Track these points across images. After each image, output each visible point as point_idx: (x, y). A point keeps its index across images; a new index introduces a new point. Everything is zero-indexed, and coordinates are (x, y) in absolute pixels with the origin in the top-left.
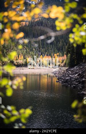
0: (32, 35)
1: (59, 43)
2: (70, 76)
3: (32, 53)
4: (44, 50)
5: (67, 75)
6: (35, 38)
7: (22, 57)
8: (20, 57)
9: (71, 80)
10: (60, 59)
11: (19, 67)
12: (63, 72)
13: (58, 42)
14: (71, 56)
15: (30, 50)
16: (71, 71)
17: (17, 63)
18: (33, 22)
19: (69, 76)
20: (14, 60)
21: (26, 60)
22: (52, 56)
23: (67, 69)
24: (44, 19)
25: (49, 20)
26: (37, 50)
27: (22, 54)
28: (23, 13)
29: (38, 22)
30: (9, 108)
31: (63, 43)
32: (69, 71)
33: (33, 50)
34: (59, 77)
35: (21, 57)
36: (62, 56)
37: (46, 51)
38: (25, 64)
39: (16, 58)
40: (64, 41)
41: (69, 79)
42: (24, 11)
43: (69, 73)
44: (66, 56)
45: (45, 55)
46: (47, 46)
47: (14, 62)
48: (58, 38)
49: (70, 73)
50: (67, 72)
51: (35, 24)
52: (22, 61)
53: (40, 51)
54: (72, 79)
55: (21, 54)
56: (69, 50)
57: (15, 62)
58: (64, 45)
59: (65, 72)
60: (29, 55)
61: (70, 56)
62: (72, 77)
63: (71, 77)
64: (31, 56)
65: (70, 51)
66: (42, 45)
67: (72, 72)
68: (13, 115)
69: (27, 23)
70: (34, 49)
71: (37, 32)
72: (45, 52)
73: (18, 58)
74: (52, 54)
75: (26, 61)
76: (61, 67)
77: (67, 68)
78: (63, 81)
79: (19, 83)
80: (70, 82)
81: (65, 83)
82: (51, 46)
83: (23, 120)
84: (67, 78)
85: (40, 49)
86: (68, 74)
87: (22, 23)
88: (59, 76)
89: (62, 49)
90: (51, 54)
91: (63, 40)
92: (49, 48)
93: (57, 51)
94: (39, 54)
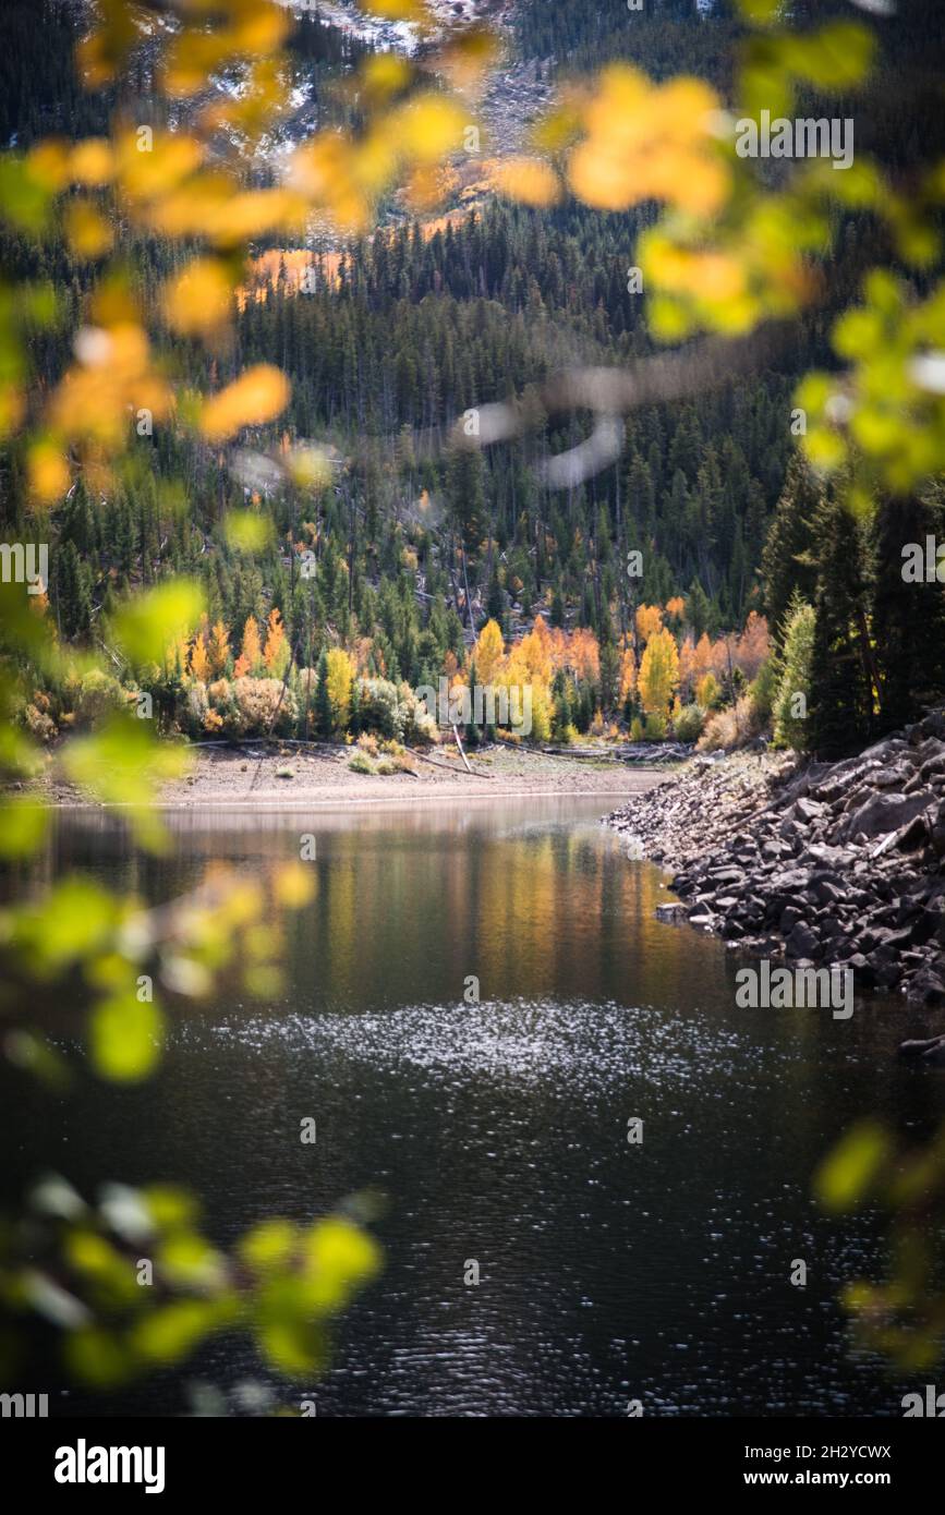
0: (389, 397)
1: (693, 478)
2: (819, 850)
3: (392, 593)
4: (521, 561)
5: (776, 846)
6: (418, 425)
7: (280, 643)
8: (251, 638)
9: (825, 897)
10: (700, 660)
11: (244, 755)
12: (731, 804)
13: (681, 477)
14: (824, 630)
15: (362, 563)
16: (821, 798)
17: (221, 712)
18: (400, 247)
19: (798, 849)
20: (185, 680)
21: (324, 673)
22: (615, 625)
23: (774, 770)
24: (524, 216)
25: (573, 232)
26: (448, 560)
27: (278, 603)
28: (290, 145)
29: (448, 251)
30: (130, 1211)
31: (738, 482)
32: (808, 794)
33: (394, 567)
34: (687, 864)
35: (265, 640)
36: (727, 629)
37: (541, 574)
38: (303, 722)
39: (212, 654)
40: (738, 458)
41: (796, 889)
42: (295, 127)
43: (800, 815)
44: (764, 624)
45: (528, 615)
46: (554, 512)
47: (184, 695)
48: (680, 429)
49: (808, 821)
50: (776, 809)
51: (420, 269)
52: (277, 684)
53: (472, 578)
54: (839, 884)
55: (262, 604)
56: (804, 558)
57: (198, 692)
58: (742, 510)
59: (753, 807)
60: (353, 620)
61: (818, 629)
62: (840, 866)
63: (820, 863)
64: (377, 629)
65: (810, 572)
66: (501, 503)
67: (838, 811)
68: (167, 1294)
69: (332, 261)
70: (410, 556)
71: (440, 360)
72: (526, 581)
73: (237, 653)
74: (613, 608)
75: (322, 687)
76: (712, 749)
77: (775, 764)
78: (732, 913)
79: (238, 935)
80: (819, 920)
81: (754, 929)
82: (602, 514)
83: (281, 1350)
84: (780, 879)
85: (472, 547)
86: (789, 833)
87: (271, 258)
88: (690, 855)
89: (723, 554)
90: (600, 611)
91: (729, 444)
92: (571, 540)
93: (668, 575)
94: (464, 612)
